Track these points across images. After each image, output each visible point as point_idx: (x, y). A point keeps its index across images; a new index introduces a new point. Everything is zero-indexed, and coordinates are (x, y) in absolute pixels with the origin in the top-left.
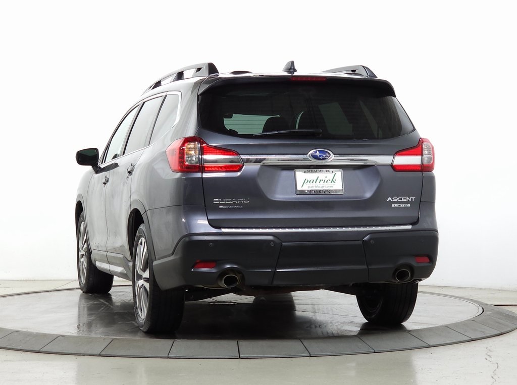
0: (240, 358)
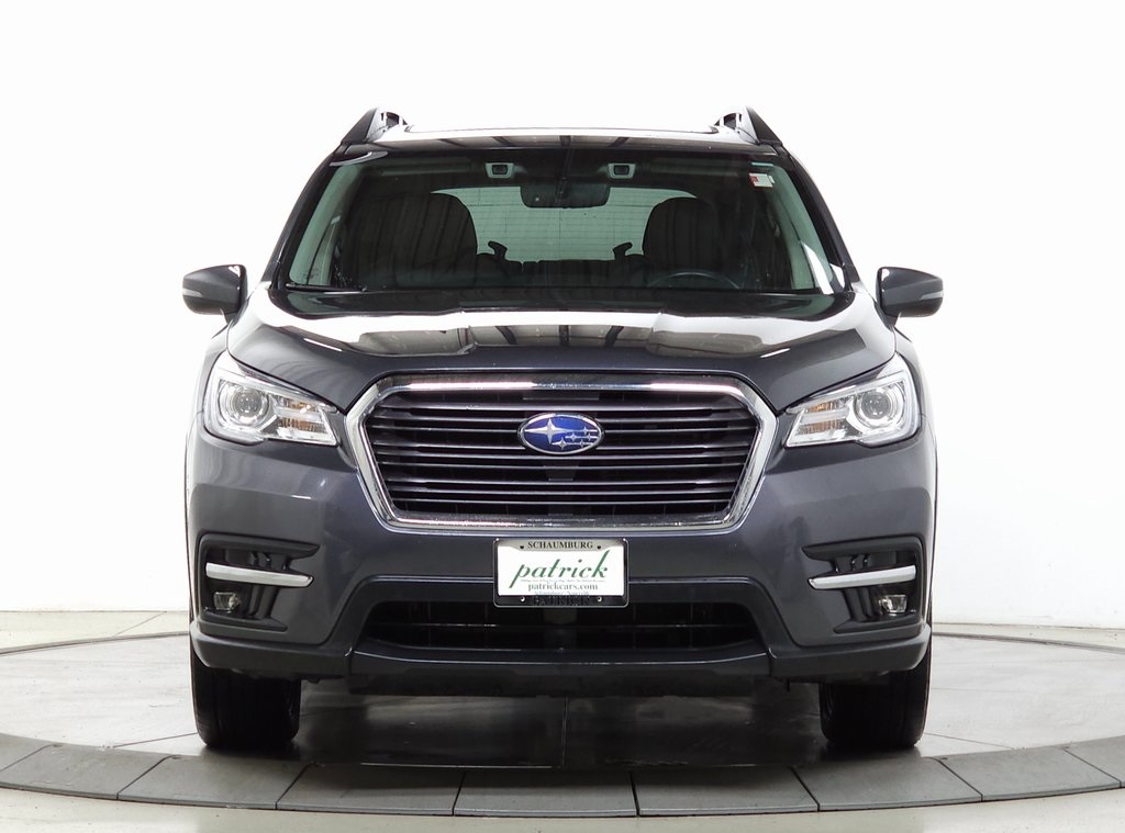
0: (639, 815)
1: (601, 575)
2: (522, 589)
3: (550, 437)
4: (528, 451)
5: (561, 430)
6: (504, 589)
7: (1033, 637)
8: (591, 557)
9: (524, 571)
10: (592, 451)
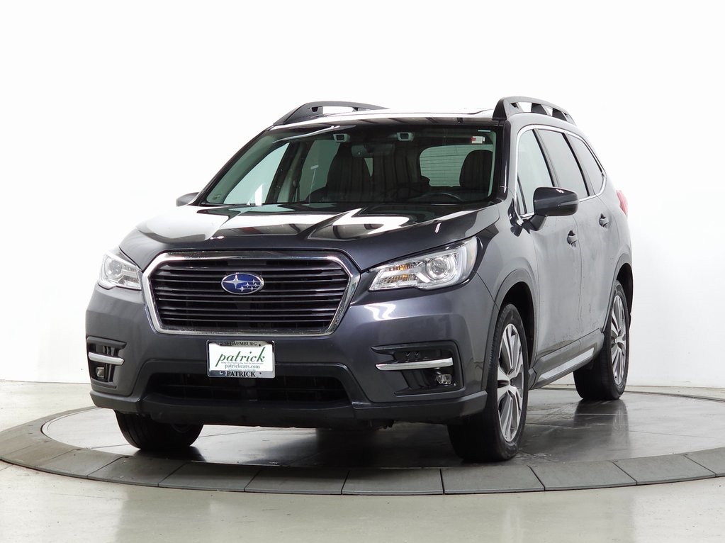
1: (261, 360)
2: (221, 367)
3: (236, 285)
4: (226, 293)
5: (241, 282)
6: (212, 367)
7: (679, 393)
8: (256, 351)
9: (223, 357)
10: (257, 293)
